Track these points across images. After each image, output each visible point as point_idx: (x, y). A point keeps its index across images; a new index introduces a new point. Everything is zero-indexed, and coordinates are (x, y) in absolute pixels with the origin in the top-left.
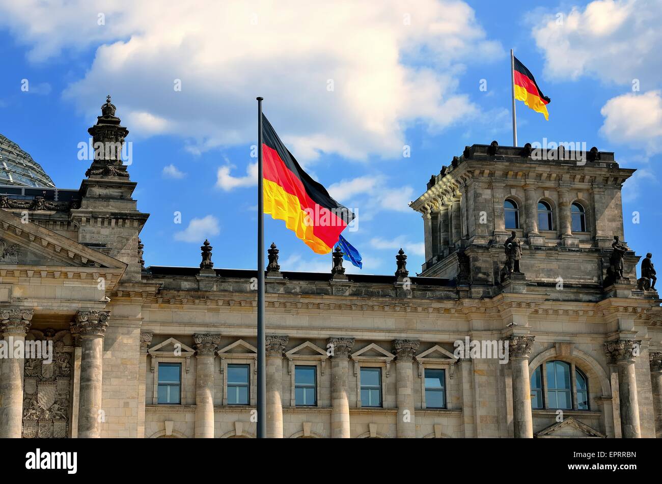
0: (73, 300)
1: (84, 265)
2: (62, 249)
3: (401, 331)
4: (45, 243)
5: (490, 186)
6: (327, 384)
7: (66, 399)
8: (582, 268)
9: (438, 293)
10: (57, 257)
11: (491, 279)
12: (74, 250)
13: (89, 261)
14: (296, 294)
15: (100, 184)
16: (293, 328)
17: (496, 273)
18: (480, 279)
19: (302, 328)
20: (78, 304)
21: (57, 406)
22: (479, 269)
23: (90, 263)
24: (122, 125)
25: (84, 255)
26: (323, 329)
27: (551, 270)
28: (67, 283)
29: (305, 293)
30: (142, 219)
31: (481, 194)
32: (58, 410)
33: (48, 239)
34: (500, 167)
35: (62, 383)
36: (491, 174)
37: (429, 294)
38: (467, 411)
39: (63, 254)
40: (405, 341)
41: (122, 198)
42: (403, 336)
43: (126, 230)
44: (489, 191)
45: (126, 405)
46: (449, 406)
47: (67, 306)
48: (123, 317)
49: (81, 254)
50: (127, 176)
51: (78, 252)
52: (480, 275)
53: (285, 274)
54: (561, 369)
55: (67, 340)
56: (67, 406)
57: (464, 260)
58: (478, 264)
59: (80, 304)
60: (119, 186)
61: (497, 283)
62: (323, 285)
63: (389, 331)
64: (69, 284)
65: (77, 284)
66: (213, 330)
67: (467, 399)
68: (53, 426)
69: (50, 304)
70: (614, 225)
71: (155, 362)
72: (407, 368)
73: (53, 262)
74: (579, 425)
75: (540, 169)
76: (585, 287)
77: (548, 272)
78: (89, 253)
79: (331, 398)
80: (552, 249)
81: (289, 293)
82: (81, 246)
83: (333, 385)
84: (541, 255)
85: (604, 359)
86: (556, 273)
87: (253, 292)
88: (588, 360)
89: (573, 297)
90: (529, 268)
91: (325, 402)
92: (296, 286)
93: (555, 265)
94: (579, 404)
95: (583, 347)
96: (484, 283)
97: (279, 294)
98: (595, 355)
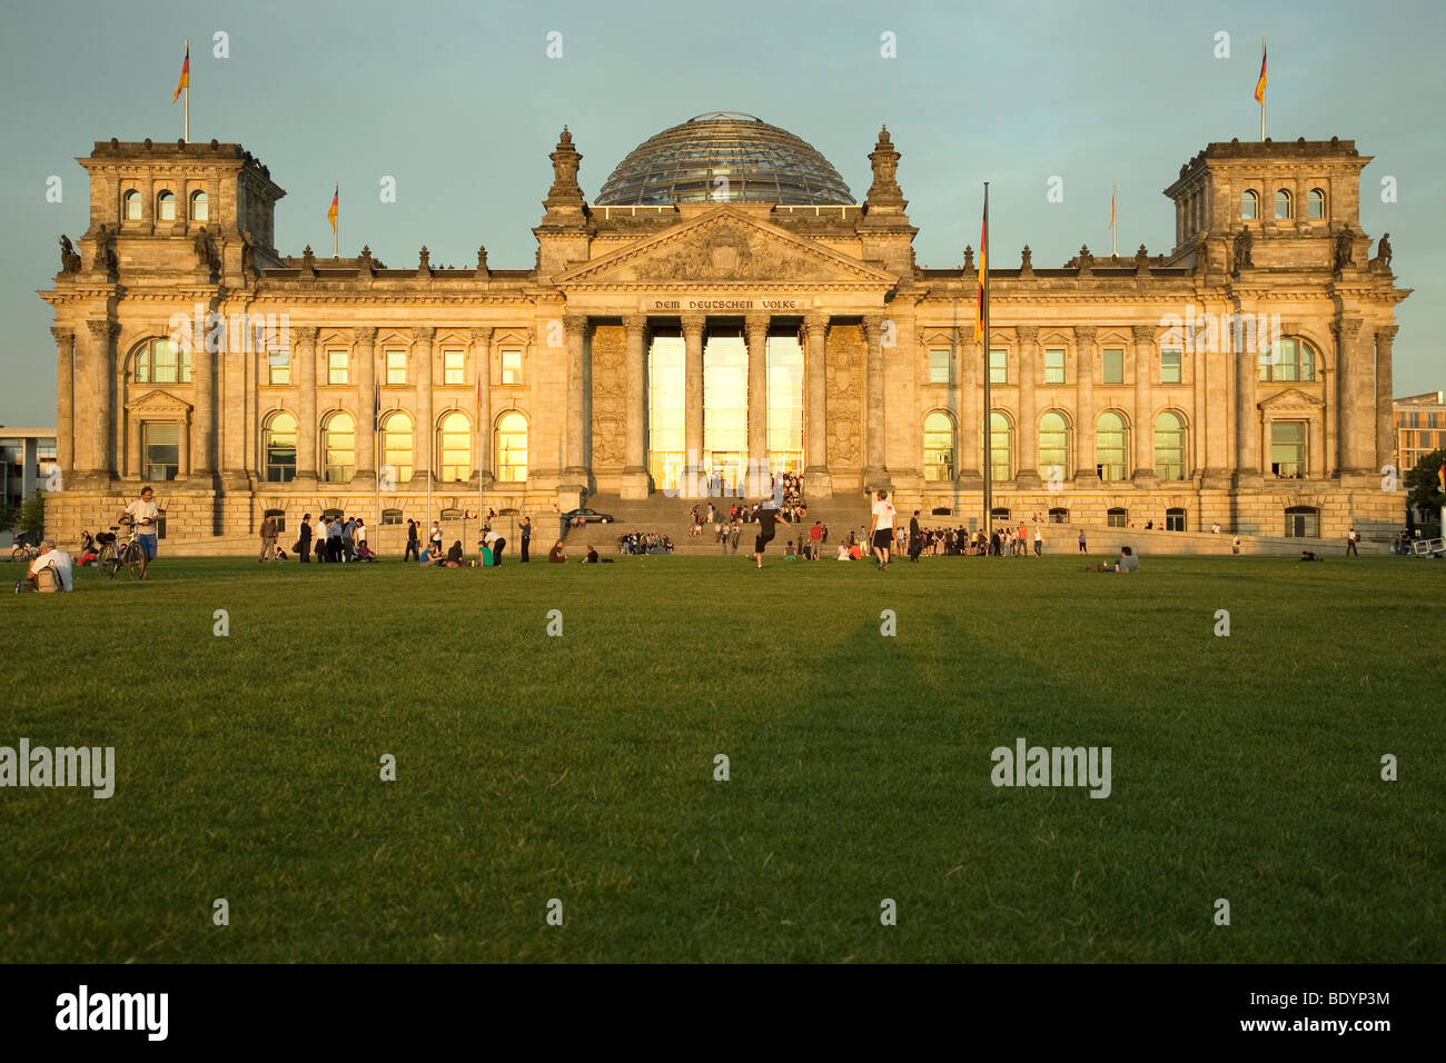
0: (860, 306)
1: (866, 279)
3: (1140, 318)
6: (1075, 366)
8: (1314, 254)
9: (1175, 283)
11: (1225, 268)
12: (859, 268)
13: (871, 275)
14: (1046, 290)
15: (878, 204)
16: (1042, 319)
17: (1229, 263)
18: (1215, 269)
19: (1051, 319)
20: (861, 309)
21: (850, 388)
22: (1214, 259)
23: (872, 277)
24: (896, 150)
25: (867, 271)
26: (1069, 319)
27: (1282, 257)
29: (1054, 289)
30: (915, 231)
31: (1219, 190)
32: (852, 391)
33: (839, 259)
34: (1239, 162)
35: (854, 369)
36: (1231, 169)
37: (1167, 284)
38: (1199, 385)
39: (851, 271)
40: (1145, 327)
41: (897, 215)
42: (1142, 322)
43: (902, 242)
44: (1228, 187)
45: (905, 386)
46: (1183, 381)
47: (855, 312)
48: (899, 316)
49: (864, 270)
50: (902, 194)
52: (1215, 265)
53: (1037, 271)
54: (1290, 343)
55: (856, 336)
58: (1213, 255)
59: (863, 309)
60: (894, 204)
61: (1229, 272)
62: (1071, 280)
63: (1130, 318)
64: (854, 294)
65: (861, 294)
67: (1200, 375)
69: (845, 309)
70: (1350, 210)
71: (927, 348)
72: (1145, 349)
73: (847, 277)
74: (1302, 395)
75: (1278, 162)
76: (1316, 270)
77: (1280, 259)
78: (870, 269)
79: (1078, 377)
80: (1283, 237)
81: (1040, 289)
82: (864, 264)
83: (1078, 365)
84: (1273, 245)
85: (1330, 336)
86: (1288, 260)
87: (1009, 290)
88: (1314, 338)
89: (1302, 281)
90: (1260, 257)
91: (1074, 381)
92: (1047, 282)
93: (1287, 252)
94: (1305, 376)
95: (1310, 327)
96: (1218, 272)
97: (1031, 291)
98: (1318, 331)
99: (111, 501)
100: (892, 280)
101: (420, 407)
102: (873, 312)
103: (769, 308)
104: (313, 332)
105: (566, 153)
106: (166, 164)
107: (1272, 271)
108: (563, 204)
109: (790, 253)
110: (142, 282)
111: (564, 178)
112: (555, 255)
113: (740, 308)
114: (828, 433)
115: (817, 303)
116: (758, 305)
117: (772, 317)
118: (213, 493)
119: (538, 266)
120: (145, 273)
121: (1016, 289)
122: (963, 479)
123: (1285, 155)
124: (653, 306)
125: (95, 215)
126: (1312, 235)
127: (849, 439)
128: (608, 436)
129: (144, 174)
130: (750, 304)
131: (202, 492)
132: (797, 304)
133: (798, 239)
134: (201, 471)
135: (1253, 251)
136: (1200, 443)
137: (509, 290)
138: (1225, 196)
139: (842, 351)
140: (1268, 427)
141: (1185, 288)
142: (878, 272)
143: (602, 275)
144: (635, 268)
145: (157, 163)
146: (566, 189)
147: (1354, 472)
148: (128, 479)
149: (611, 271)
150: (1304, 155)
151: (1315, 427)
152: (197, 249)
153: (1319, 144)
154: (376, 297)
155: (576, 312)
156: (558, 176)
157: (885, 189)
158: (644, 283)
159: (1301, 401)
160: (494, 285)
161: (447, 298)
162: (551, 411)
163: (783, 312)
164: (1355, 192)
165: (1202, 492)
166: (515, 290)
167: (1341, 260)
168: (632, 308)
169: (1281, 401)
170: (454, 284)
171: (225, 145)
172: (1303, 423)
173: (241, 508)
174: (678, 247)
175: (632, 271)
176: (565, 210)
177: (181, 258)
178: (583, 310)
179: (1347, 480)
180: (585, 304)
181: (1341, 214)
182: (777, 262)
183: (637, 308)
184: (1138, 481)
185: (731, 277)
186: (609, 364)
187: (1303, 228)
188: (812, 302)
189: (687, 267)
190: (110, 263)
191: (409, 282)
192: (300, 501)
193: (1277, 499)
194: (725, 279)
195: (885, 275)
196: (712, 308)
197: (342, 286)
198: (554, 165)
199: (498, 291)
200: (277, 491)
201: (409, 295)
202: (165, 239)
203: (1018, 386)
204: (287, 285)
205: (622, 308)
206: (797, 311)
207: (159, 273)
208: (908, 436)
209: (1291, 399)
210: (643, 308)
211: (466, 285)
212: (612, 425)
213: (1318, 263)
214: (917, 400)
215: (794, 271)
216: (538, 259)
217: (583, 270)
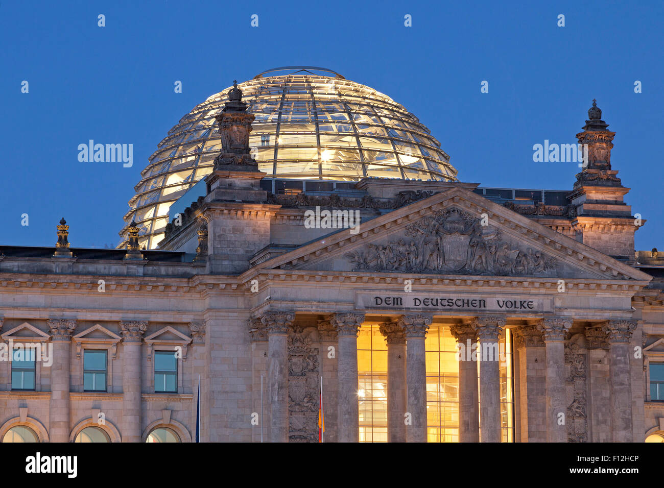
0: (605, 309)
1: (614, 278)
2: (596, 263)
4: (581, 257)
7: (583, 398)
10: (591, 270)
12: (607, 264)
13: (619, 273)
20: (609, 314)
21: (576, 404)
23: (621, 276)
25: (615, 268)
28: (599, 294)
32: (577, 408)
33: (584, 253)
35: (579, 382)
39: (596, 268)
43: (623, 235)
47: (599, 316)
49: (612, 267)
51: (610, 266)
56: (584, 405)
59: (611, 314)
64: (600, 294)
65: (608, 295)
68: (573, 422)
69: (585, 313)
71: (647, 361)
73: (587, 274)
78: (620, 267)
82: (613, 260)
102: (620, 316)
103: (504, 308)
109: (527, 243)
112: (231, 237)
113: (471, 307)
115: (559, 303)
116: (492, 304)
124: (372, 302)
130: (483, 303)
132: (535, 304)
133: (540, 228)
142: (628, 271)
143: (312, 264)
144: (351, 256)
149: (322, 259)
155: (282, 308)
158: (363, 274)
160: (149, 269)
162: (226, 427)
163: (520, 314)
168: (349, 302)
170: (100, 267)
174: (399, 232)
175: (347, 260)
178: (290, 304)
180: (292, 297)
182: (513, 254)
183: (354, 303)
185: (462, 271)
188: (553, 302)
189: (412, 257)
194: (457, 272)
195: (635, 274)
196: (440, 307)
201: (48, 279)
205: (337, 302)
206: (536, 313)
210: (360, 304)
211: (115, 268)
215: (532, 266)
217: (292, 256)
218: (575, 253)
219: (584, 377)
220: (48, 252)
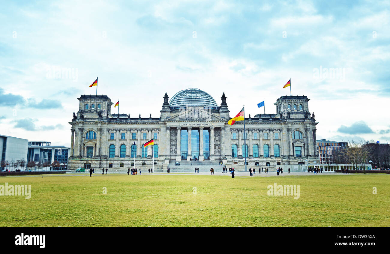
2: (218, 118)
5: (285, 103)
8: (301, 116)
9: (276, 121)
11: (286, 118)
15: (223, 106)
16: (253, 127)
20: (221, 126)
22: (283, 117)
24: (226, 97)
26: (258, 127)
29: (255, 122)
30: (229, 111)
34: (287, 100)
35: (219, 136)
36: (286, 101)
37: (275, 121)
38: (282, 140)
41: (226, 108)
42: (271, 128)
43: (227, 114)
45: (228, 140)
46: (279, 139)
47: (219, 126)
48: (227, 127)
50: (227, 105)
53: (251, 118)
54: (298, 132)
55: (219, 130)
57: (281, 115)
60: (225, 106)
62: (258, 120)
63: (269, 127)
65: (220, 123)
66: (241, 128)
67: (282, 137)
69: (217, 126)
70: (307, 108)
71: (232, 133)
72: (271, 133)
73: (217, 120)
74: (300, 142)
75: (294, 100)
76: (302, 119)
77: (295, 117)
78: (222, 119)
79: (260, 138)
80: (296, 113)
81: (252, 122)
82: (220, 118)
83: (260, 136)
84: (294, 114)
85: (305, 131)
86: (296, 117)
87: (247, 122)
88: (302, 131)
89: (299, 121)
90: (292, 116)
91: (259, 139)
92: (254, 121)
93: (296, 116)
94: (301, 138)
95: (301, 129)
96: (284, 119)
97: (251, 122)
98: (303, 130)
99: (81, 161)
100: (226, 120)
101: (138, 143)
102: (223, 126)
103: (204, 125)
104: (119, 130)
105: (166, 98)
106: (93, 99)
107: (294, 119)
108: (166, 106)
110: (88, 121)
111: (166, 102)
112: (164, 116)
113: (198, 125)
114: (215, 148)
115: (212, 124)
116: (202, 125)
117: (204, 127)
118: (100, 160)
119: (161, 118)
120: (89, 119)
121: (248, 122)
122: (239, 157)
123: (295, 99)
124: (183, 125)
125: (80, 108)
126: (301, 113)
127: (218, 149)
128: (173, 149)
129: (89, 101)
130: (200, 125)
131: (98, 160)
132: (209, 125)
134: (98, 156)
135: (290, 115)
136: (282, 150)
137: (155, 122)
138: (285, 105)
139: (217, 133)
140: (294, 147)
141: (278, 122)
142: (223, 119)
143: (173, 119)
145: (92, 99)
146: (166, 103)
147: (310, 156)
148: (84, 157)
149: (175, 119)
150: (299, 98)
151: (303, 147)
152: (99, 115)
153: (301, 97)
154: (131, 123)
155: (168, 126)
156: (165, 101)
157: (224, 103)
158: (181, 121)
159: (300, 143)
160: (153, 121)
161: (144, 123)
162: (163, 144)
163: (206, 126)
164: (308, 105)
165: (283, 160)
166: (156, 122)
167: (306, 117)
168: (179, 125)
169: (297, 143)
170: (145, 121)
171: (104, 96)
172: (301, 147)
173: (105, 163)
175: (179, 119)
176: (166, 107)
177: (95, 116)
179: (309, 157)
180: (170, 125)
181: (305, 109)
184: (271, 157)
186: (174, 135)
187: (299, 111)
190: (82, 117)
191: (137, 120)
192: (116, 161)
193: (297, 161)
194: (195, 120)
195: (224, 120)
196: (193, 125)
197: (125, 121)
198: (164, 99)
199: (153, 122)
200: (111, 159)
201: (137, 123)
202: (93, 113)
203: (249, 140)
204: (114, 121)
205: (177, 125)
207: (91, 119)
208: (229, 149)
209: (298, 142)
210: (181, 125)
211: (147, 121)
212: (174, 147)
213: (302, 118)
214: (230, 142)
216: (161, 116)
217: (170, 118)
218: (215, 117)
219: (220, 135)
220: (137, 119)
